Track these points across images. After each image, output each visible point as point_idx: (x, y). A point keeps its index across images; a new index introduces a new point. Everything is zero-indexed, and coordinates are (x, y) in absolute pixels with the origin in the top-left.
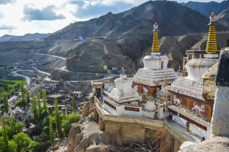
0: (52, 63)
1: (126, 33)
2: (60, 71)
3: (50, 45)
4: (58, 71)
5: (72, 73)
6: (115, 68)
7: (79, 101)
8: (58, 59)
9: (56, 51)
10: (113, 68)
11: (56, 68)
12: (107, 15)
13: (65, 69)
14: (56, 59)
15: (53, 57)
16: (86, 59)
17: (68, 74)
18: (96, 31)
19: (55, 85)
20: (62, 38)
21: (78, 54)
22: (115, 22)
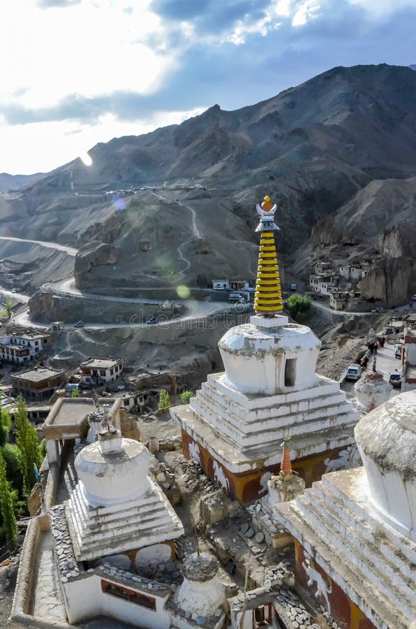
0: (42, 265)
1: (260, 169)
2: (54, 296)
3: (38, 209)
4: (51, 293)
5: (91, 300)
6: (222, 284)
7: (108, 391)
8: (57, 252)
9: (52, 229)
10: (215, 284)
11: (45, 287)
12: (207, 113)
13: (71, 287)
14: (52, 253)
15: (43, 248)
16: (134, 255)
17: (78, 303)
18: (174, 166)
19: (40, 341)
20: (72, 187)
21: (112, 241)
22: (230, 135)
